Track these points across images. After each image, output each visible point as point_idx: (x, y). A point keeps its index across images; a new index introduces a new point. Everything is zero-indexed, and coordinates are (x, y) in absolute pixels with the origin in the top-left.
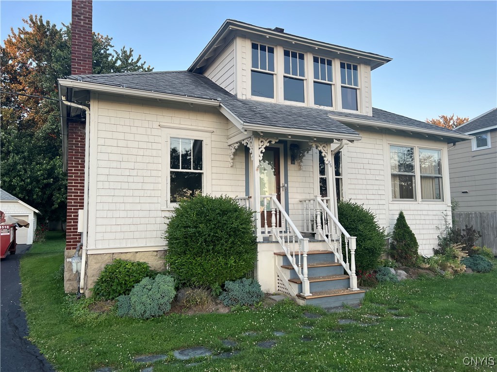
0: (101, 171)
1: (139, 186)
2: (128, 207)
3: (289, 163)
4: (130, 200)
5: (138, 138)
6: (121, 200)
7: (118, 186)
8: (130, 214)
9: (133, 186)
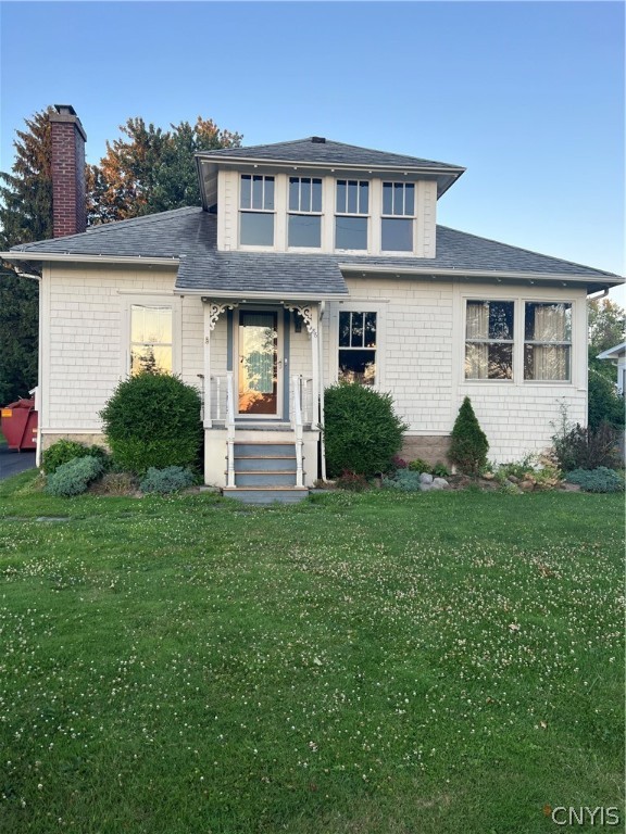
0: (54, 346)
1: (96, 362)
2: (83, 385)
3: (292, 330)
4: (85, 377)
5: (94, 307)
6: (75, 377)
7: (72, 362)
8: (86, 393)
9: (88, 362)
